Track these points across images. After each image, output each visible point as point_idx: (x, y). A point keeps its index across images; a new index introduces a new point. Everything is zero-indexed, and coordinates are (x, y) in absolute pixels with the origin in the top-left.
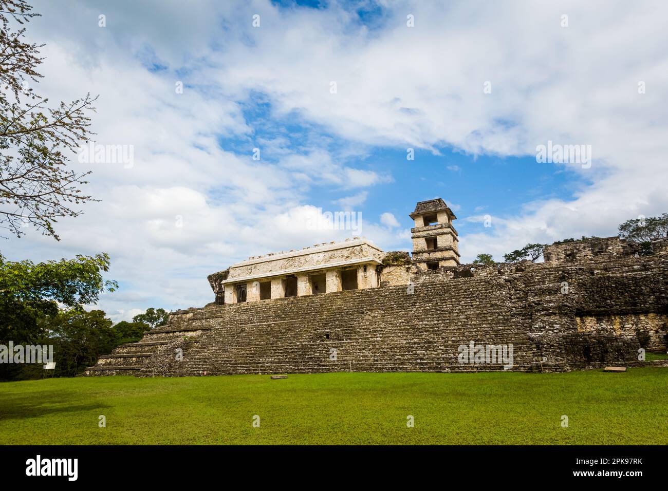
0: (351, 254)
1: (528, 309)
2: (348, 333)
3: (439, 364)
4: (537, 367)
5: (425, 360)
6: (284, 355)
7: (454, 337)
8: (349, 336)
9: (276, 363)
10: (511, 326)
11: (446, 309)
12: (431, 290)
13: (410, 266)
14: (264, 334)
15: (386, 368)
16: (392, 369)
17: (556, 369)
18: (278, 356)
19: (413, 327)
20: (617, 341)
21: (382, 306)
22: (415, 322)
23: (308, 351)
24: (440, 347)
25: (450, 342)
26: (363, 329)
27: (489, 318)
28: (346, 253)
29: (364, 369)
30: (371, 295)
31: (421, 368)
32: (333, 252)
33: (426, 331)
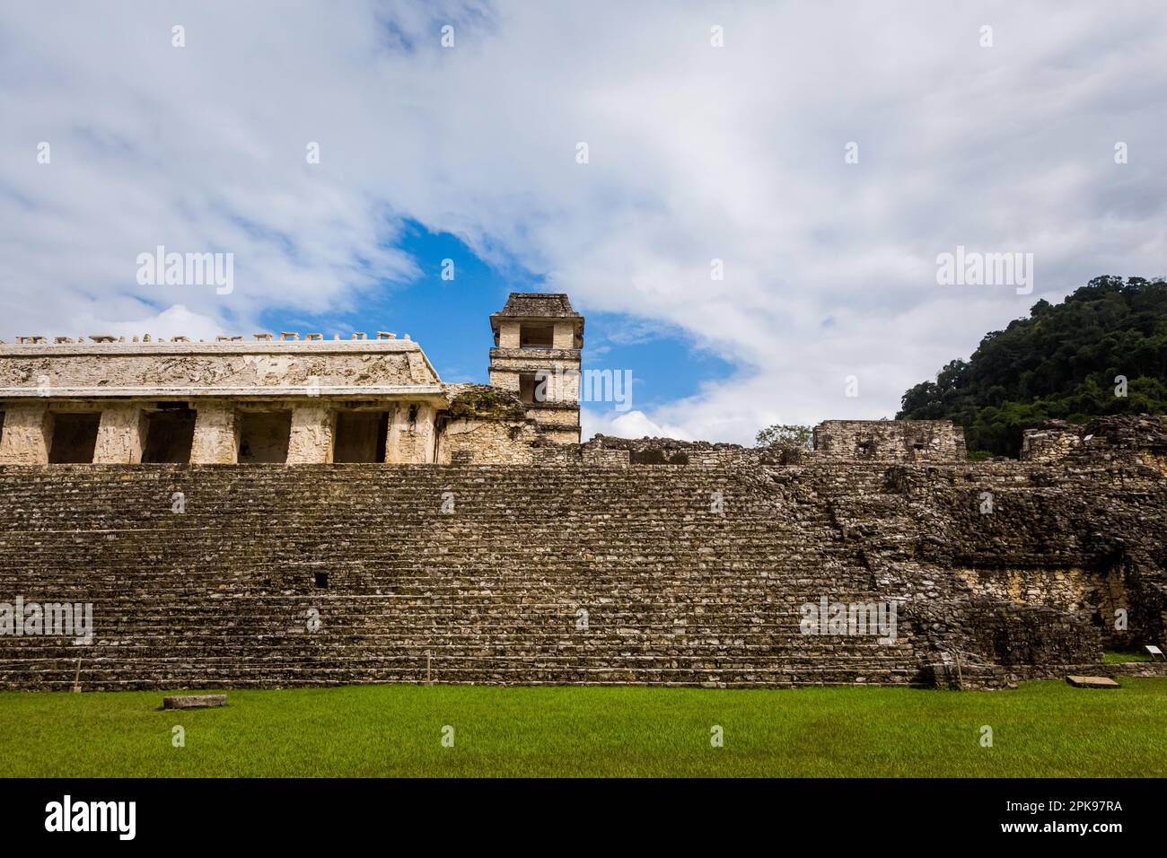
0: (374, 371)
1: (850, 543)
2: (387, 574)
3: (688, 664)
4: (945, 674)
5: (644, 653)
6: (168, 631)
7: (707, 597)
8: (391, 581)
9: (140, 653)
10: (829, 578)
11: (657, 529)
12: (600, 484)
13: (521, 424)
14: (77, 564)
15: (536, 673)
16: (554, 678)
17: (987, 680)
18: (144, 632)
19: (582, 568)
20: (1059, 622)
21: (472, 511)
22: (584, 555)
23: (261, 620)
24: (676, 621)
25: (699, 611)
26: (435, 565)
27: (771, 558)
28: (359, 366)
29: (467, 676)
30: (433, 480)
31: (641, 674)
32: (319, 359)
33: (619, 580)
